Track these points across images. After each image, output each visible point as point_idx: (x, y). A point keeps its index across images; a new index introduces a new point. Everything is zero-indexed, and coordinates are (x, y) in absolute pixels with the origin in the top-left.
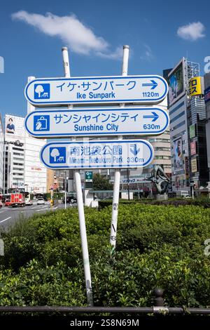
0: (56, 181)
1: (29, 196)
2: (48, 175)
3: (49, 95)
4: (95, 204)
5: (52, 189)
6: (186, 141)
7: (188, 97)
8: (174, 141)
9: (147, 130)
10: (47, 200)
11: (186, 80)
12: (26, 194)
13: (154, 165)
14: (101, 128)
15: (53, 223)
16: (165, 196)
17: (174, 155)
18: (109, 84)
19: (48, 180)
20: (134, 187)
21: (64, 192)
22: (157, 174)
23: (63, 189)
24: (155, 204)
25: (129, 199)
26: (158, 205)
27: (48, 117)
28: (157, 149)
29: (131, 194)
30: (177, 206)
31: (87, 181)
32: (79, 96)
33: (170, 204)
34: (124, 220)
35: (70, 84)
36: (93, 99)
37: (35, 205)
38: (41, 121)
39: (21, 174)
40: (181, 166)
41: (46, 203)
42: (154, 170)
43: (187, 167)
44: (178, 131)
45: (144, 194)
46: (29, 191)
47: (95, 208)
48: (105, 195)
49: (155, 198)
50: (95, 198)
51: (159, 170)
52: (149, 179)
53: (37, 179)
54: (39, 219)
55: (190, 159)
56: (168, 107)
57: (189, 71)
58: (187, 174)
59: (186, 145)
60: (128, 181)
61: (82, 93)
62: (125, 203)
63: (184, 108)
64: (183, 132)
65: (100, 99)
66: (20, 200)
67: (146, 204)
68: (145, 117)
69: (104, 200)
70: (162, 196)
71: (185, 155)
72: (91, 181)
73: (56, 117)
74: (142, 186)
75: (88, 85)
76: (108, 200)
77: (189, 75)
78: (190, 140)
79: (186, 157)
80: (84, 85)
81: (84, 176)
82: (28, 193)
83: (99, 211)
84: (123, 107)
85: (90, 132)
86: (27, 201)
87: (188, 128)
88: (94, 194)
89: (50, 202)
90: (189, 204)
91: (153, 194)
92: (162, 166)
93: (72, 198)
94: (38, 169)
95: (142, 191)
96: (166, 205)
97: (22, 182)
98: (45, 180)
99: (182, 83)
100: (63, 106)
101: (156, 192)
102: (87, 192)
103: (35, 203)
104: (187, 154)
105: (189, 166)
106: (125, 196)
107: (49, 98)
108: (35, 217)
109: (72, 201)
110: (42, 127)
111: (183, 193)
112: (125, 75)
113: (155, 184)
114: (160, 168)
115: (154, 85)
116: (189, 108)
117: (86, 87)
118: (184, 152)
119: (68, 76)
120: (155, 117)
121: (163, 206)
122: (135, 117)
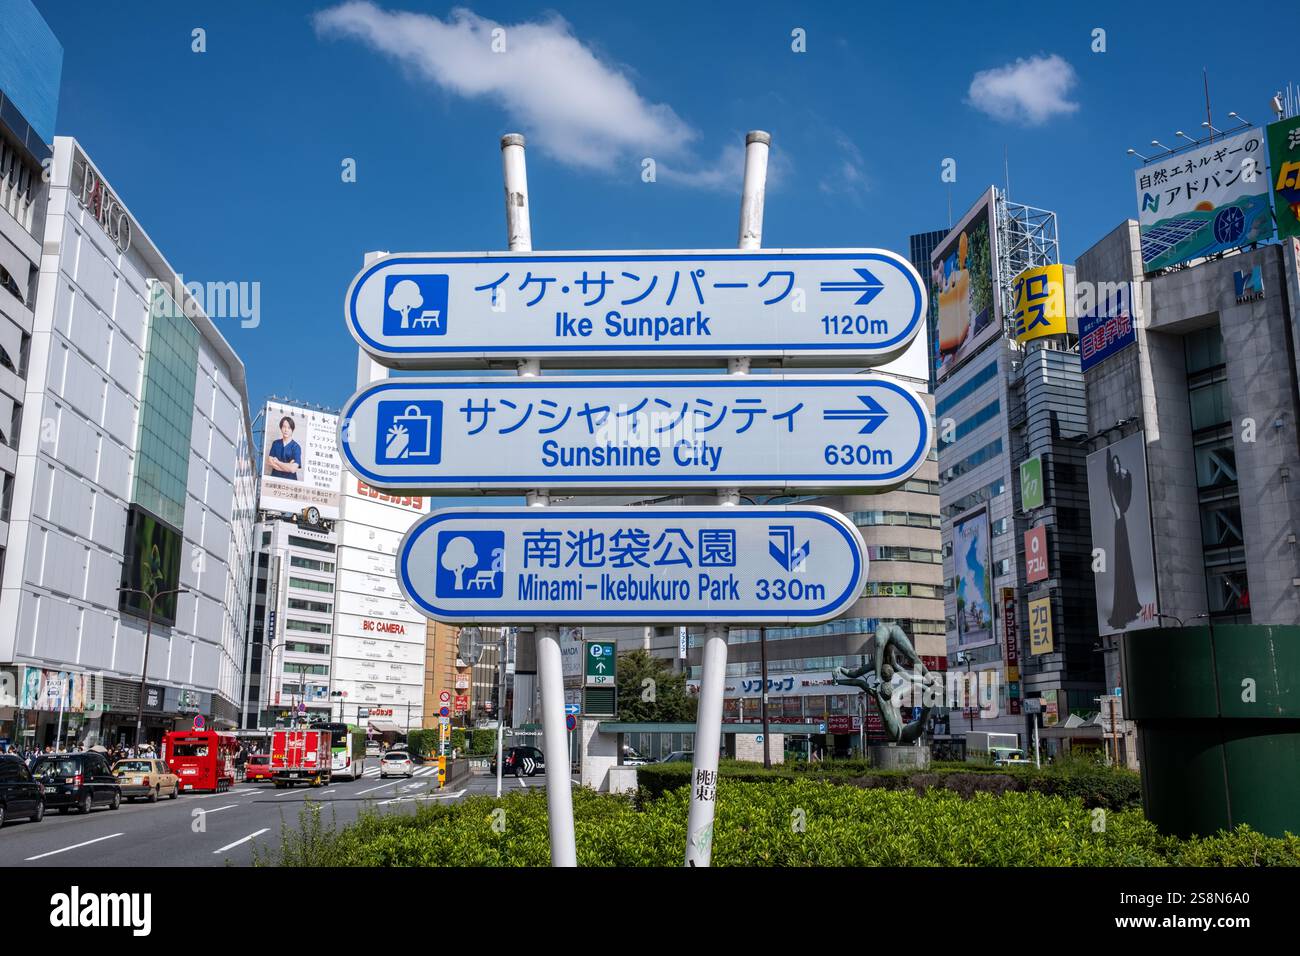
0: (464, 682)
1: (349, 739)
2: (431, 653)
3: (443, 318)
4: (626, 781)
5: (444, 712)
6: (1007, 524)
7: (1014, 345)
8: (959, 523)
9: (840, 469)
10: (420, 761)
11: (1003, 277)
12: (336, 734)
13: (873, 623)
14: (652, 455)
15: (444, 855)
16: (920, 755)
17: (957, 583)
18: (686, 282)
19: (429, 675)
20: (787, 712)
21: (494, 725)
22: (887, 659)
23: (492, 716)
24: (876, 785)
25: (767, 764)
26: (890, 788)
27: (434, 409)
28: (888, 552)
29: (777, 741)
30: (967, 796)
31: (591, 680)
32: (564, 324)
33: (940, 786)
34: (745, 848)
35: (529, 279)
36: (622, 339)
37: (371, 781)
38: (405, 423)
39: (318, 649)
40: (986, 628)
41: (417, 771)
42: (873, 642)
43: (1011, 633)
44: (974, 480)
45: (830, 741)
46: (350, 720)
47: (621, 799)
48: (666, 742)
49: (877, 761)
50: (623, 757)
51: (892, 641)
52: (852, 679)
53: (382, 672)
54: (385, 839)
55: (1024, 599)
56: (933, 384)
57: (1014, 239)
58: (1012, 663)
59: (1006, 540)
60: (764, 686)
61: (577, 313)
62: (749, 779)
63: (996, 390)
64: (995, 487)
65: (650, 340)
66: (311, 756)
67: (837, 782)
68: (831, 415)
69: (662, 765)
70: (905, 750)
71: (1002, 583)
72: (610, 681)
73: (469, 410)
74: (822, 708)
75: (603, 282)
76: (679, 767)
77: (1018, 259)
78: (1023, 521)
79: (1008, 593)
80: (585, 282)
81: (578, 660)
82: (342, 729)
83: (640, 808)
84: (740, 375)
85: (604, 470)
86: (340, 761)
87: (1016, 472)
88: (620, 737)
89: (433, 769)
90: (1022, 787)
91: (870, 742)
92: (906, 624)
93: (529, 752)
94: (391, 629)
95: (822, 729)
96: (921, 791)
97: (321, 680)
98: (418, 676)
99: (989, 290)
100: (499, 362)
101: (881, 735)
102: (589, 728)
103: (371, 772)
104: (1009, 579)
105: (1018, 631)
106: (749, 747)
107: (442, 331)
108: (369, 831)
109: (529, 764)
110: (411, 447)
111: (996, 741)
112: (752, 245)
113: (877, 699)
114: (899, 633)
115: (871, 288)
116: (1016, 389)
117: (594, 290)
118: (997, 570)
119: (523, 245)
120: (875, 416)
121: (910, 795)
122: (790, 414)
